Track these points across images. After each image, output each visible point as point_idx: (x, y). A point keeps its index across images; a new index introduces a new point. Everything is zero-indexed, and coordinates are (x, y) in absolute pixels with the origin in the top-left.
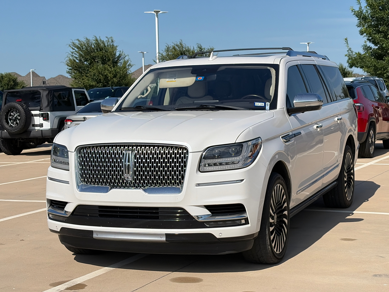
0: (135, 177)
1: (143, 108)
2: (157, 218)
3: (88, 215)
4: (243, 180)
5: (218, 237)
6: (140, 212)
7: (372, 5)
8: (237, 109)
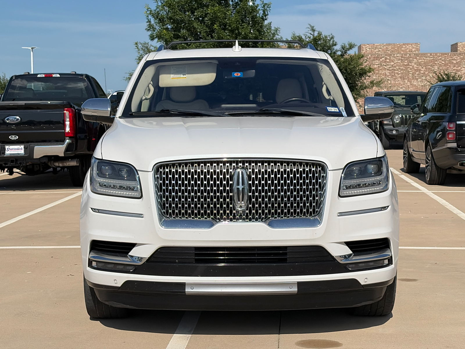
0: (251, 206)
1: (173, 113)
2: (284, 260)
3: (177, 261)
4: (388, 206)
5: (362, 283)
6: (259, 254)
7: (172, 4)
8: (312, 115)
